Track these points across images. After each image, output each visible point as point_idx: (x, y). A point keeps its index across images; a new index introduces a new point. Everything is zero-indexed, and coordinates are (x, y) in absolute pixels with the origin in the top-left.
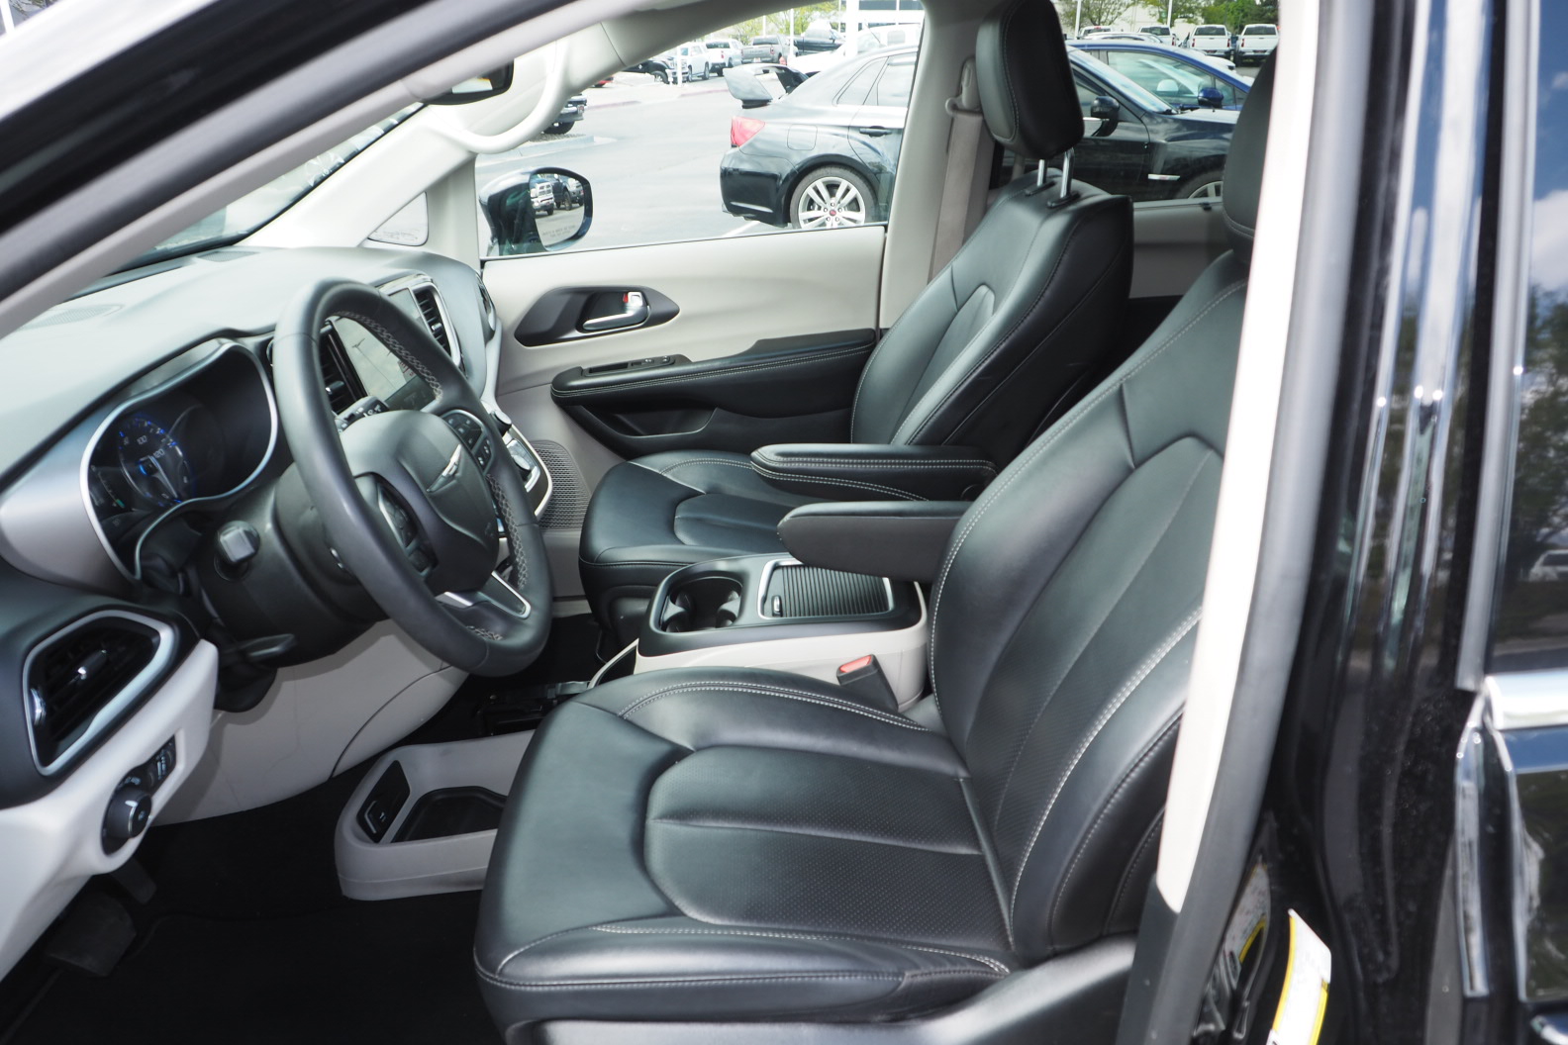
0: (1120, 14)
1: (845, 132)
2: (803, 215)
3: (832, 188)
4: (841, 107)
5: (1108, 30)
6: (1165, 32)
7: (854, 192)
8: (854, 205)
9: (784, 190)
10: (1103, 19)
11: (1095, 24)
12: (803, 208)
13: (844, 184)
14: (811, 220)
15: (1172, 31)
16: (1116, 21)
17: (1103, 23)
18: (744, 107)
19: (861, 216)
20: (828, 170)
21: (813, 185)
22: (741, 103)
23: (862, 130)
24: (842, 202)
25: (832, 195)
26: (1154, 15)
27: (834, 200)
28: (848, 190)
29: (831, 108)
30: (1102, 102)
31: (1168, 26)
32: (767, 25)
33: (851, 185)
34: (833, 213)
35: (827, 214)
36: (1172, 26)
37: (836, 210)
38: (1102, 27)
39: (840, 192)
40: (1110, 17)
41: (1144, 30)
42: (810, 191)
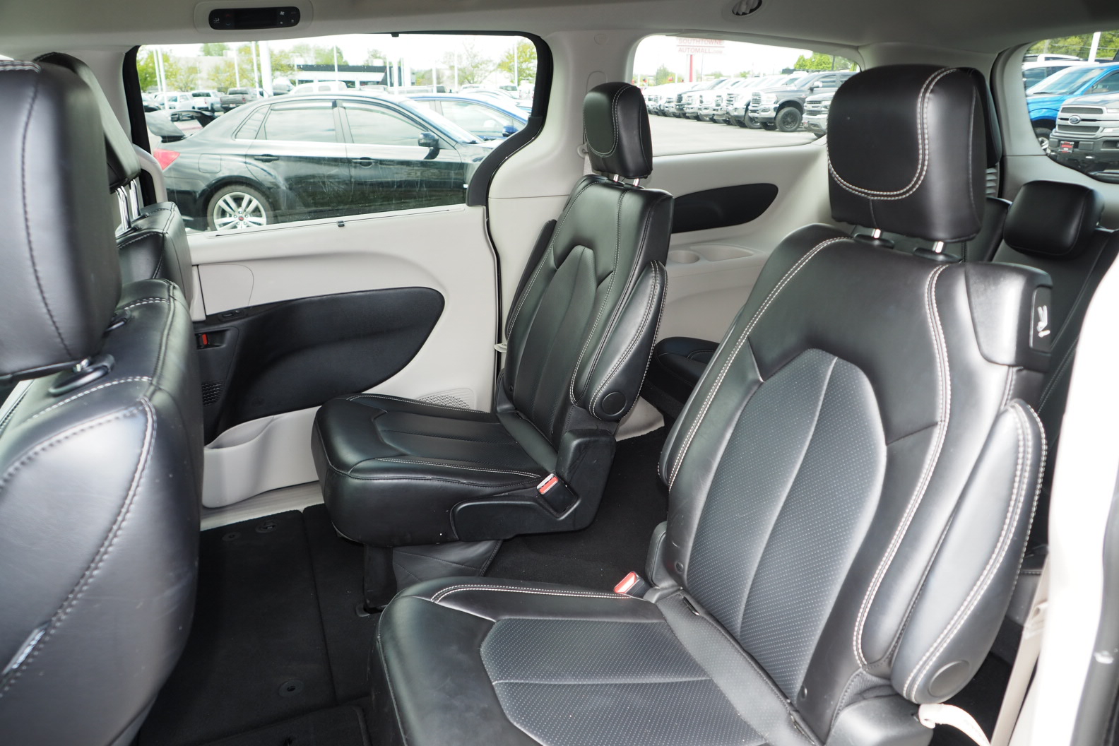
0: (486, 77)
1: (243, 159)
2: (218, 221)
3: (238, 200)
4: (238, 141)
5: (477, 87)
6: (514, 89)
7: (255, 203)
8: (256, 211)
9: (200, 202)
10: (475, 80)
11: (470, 83)
12: (218, 214)
13: (247, 197)
14: (225, 224)
15: (518, 88)
16: (484, 81)
17: (476, 83)
18: (163, 142)
19: (263, 220)
20: (233, 187)
21: (223, 198)
22: (161, 139)
23: (256, 157)
24: (247, 210)
25: (239, 205)
26: (508, 78)
27: (240, 210)
28: (250, 202)
29: (231, 141)
30: (426, 136)
31: (516, 84)
32: (240, 81)
33: (252, 198)
34: (241, 219)
35: (237, 220)
36: (518, 85)
37: (243, 216)
38: (474, 85)
39: (244, 203)
40: (480, 79)
41: (501, 88)
42: (221, 203)
